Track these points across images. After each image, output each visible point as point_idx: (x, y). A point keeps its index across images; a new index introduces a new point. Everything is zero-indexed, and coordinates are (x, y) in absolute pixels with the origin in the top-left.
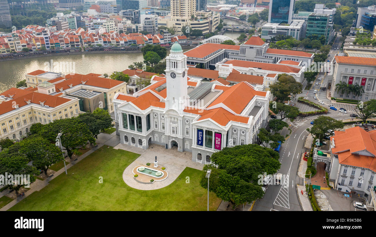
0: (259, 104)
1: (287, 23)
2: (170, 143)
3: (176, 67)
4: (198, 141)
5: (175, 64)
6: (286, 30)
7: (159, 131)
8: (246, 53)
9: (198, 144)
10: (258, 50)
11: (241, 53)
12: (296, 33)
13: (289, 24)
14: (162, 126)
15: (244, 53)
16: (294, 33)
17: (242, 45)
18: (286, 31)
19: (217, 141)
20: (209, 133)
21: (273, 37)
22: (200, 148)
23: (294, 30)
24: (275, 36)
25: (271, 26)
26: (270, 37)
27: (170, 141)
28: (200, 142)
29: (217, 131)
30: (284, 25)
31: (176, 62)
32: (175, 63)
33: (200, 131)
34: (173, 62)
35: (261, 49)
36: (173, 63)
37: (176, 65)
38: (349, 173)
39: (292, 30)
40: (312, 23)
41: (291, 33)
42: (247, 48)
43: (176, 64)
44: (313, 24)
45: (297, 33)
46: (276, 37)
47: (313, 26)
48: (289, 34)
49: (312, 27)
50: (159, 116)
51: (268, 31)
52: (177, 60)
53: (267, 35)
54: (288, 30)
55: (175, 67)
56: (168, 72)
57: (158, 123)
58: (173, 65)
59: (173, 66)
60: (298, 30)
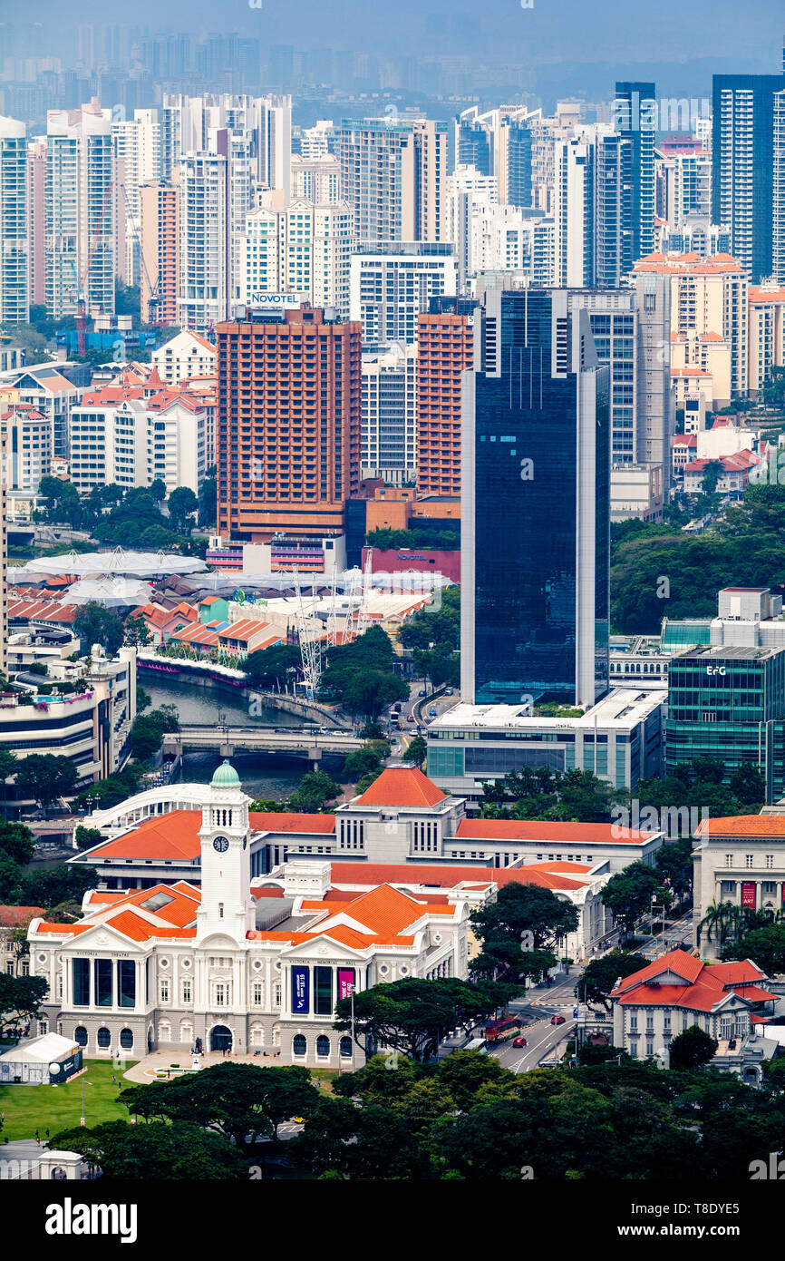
0: (438, 938)
1: (569, 698)
2: (208, 1036)
3: (228, 822)
4: (295, 1000)
5: (224, 817)
6: (562, 738)
7: (175, 1007)
8: (365, 842)
9: (295, 1010)
10: (419, 827)
11: (346, 845)
12: (612, 755)
13: (583, 707)
14: (182, 992)
15: (358, 844)
16: (603, 756)
17: (347, 807)
18: (562, 746)
19: (344, 991)
20: (323, 974)
21: (492, 783)
22: (300, 1018)
23: (603, 739)
24: (501, 776)
25: (479, 720)
26: (477, 780)
27: (209, 1029)
28: (299, 1005)
29: (344, 965)
30: (552, 715)
31: (228, 809)
32: (224, 812)
33: (298, 971)
34: (221, 809)
35: (432, 821)
36: (221, 814)
37: (227, 818)
38: (642, 1028)
39: (588, 738)
40: (692, 699)
41: (588, 756)
42: (372, 819)
43: (227, 814)
44: (696, 703)
45: (620, 754)
46: (507, 780)
47: (696, 712)
48: (579, 764)
49: (696, 718)
50: (175, 962)
51: (461, 749)
52: (231, 806)
53: (459, 773)
54: (571, 738)
55: (224, 824)
56: (207, 836)
57: (172, 986)
58: (221, 818)
59: (221, 822)
60: (620, 739)
